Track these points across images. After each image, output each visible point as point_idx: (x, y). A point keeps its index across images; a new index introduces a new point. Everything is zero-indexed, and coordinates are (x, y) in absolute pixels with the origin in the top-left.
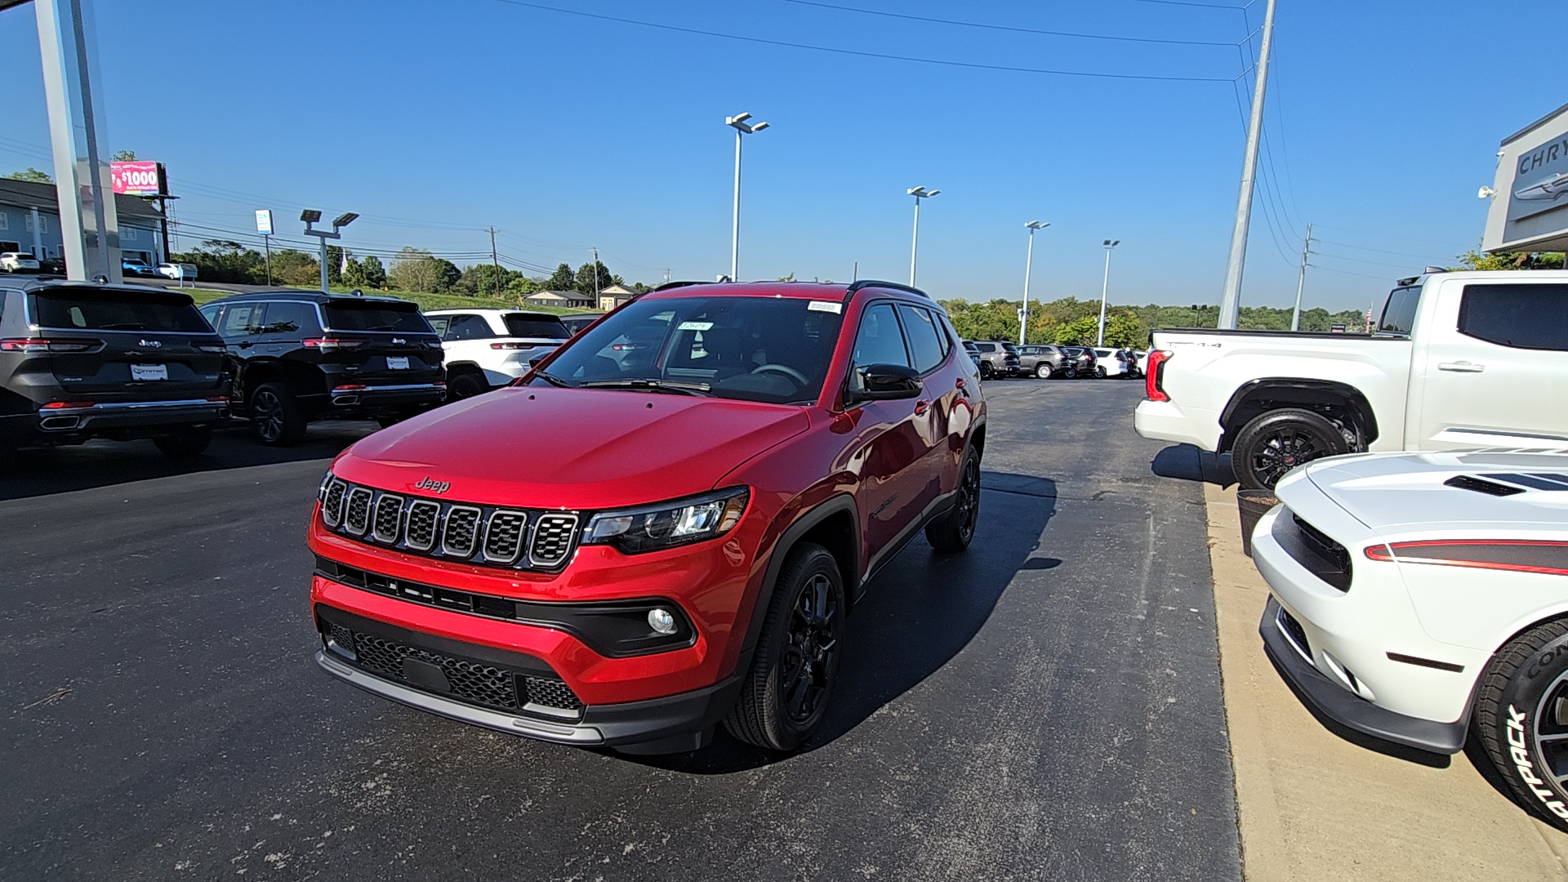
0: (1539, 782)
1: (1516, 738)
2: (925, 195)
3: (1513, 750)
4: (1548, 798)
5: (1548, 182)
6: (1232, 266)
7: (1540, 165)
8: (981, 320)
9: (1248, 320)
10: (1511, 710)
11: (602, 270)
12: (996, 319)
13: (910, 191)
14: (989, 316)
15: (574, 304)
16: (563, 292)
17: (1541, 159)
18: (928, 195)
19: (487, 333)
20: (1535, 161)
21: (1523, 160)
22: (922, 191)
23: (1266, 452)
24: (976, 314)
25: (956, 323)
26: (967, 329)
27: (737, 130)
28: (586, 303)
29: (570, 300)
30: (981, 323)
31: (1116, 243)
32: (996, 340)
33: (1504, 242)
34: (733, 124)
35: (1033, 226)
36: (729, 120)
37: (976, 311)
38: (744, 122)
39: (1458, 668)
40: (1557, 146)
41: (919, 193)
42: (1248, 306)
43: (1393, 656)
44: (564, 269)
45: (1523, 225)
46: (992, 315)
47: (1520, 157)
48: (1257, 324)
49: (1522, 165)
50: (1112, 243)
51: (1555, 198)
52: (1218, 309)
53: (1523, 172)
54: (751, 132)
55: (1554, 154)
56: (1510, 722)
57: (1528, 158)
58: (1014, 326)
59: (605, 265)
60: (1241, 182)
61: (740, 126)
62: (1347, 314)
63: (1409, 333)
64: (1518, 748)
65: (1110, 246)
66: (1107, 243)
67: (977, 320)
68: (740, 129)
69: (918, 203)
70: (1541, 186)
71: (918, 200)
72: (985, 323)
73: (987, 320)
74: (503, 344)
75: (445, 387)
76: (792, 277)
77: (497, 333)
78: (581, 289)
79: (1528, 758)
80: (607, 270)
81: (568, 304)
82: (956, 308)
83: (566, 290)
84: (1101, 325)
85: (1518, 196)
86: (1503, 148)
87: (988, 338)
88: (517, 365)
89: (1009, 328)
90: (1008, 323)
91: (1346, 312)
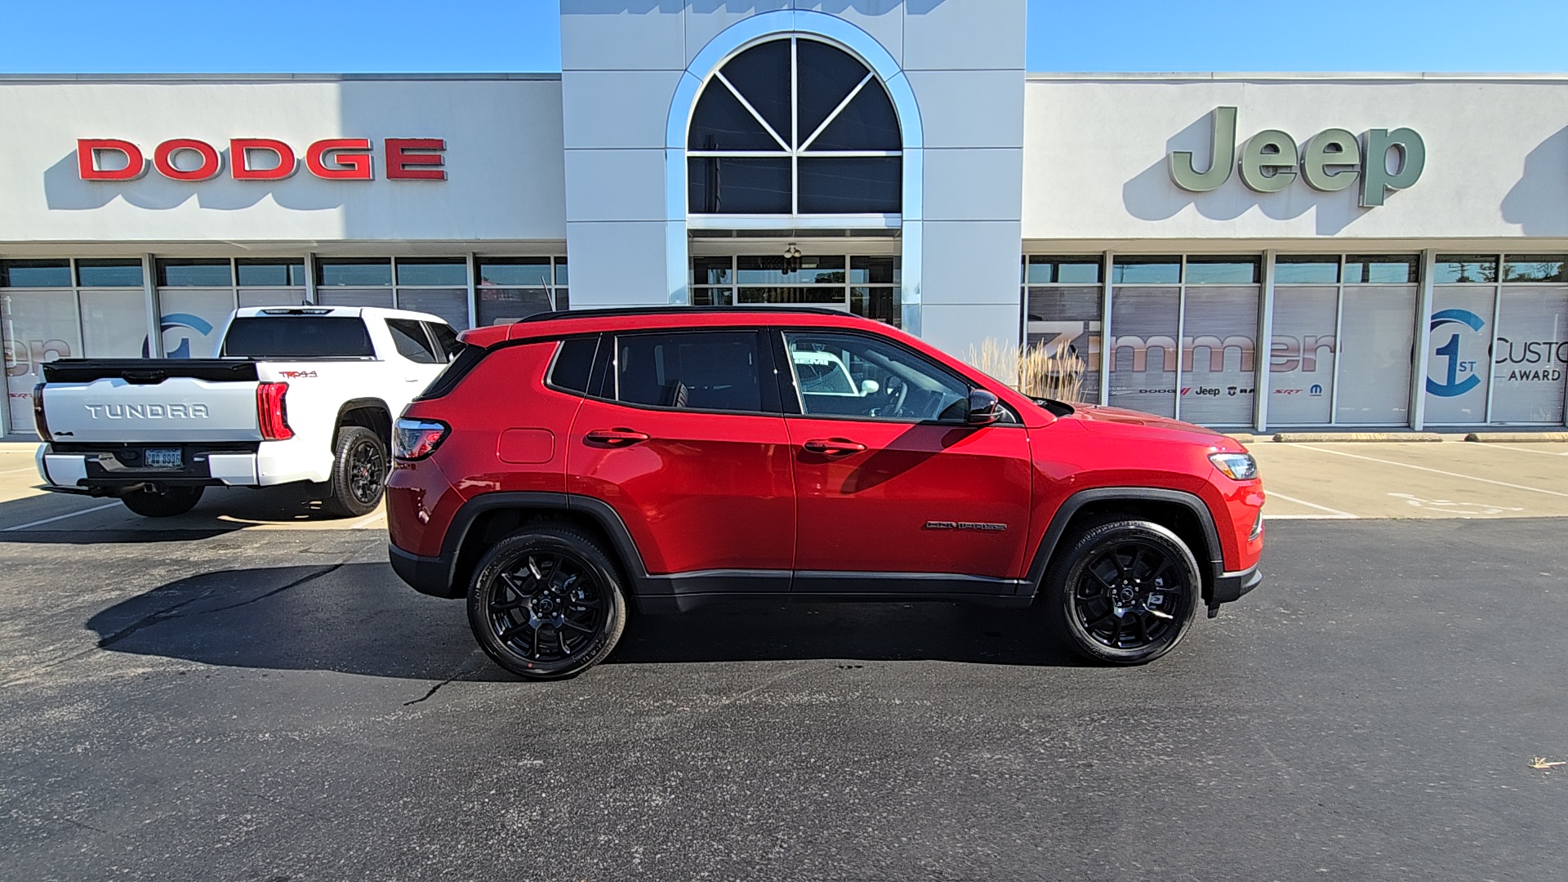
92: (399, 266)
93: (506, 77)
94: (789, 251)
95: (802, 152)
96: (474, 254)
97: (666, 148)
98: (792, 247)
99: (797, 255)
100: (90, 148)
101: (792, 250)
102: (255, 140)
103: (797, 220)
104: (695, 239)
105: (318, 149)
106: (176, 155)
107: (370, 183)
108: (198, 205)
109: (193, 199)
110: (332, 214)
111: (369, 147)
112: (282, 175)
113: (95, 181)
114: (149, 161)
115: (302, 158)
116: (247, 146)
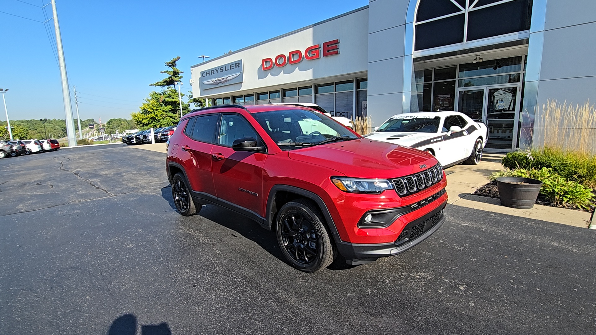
5: (214, 80)
6: (66, 102)
7: (209, 75)
9: (51, 125)
17: (209, 73)
20: (207, 74)
21: (202, 73)
31: (6, 90)
33: (201, 95)
40: (214, 71)
42: (49, 119)
48: (55, 126)
50: (4, 90)
51: (217, 84)
52: (65, 120)
53: (203, 77)
55: (213, 73)
57: (204, 73)
62: (89, 120)
70: (211, 81)
84: (9, 130)
85: (204, 83)
86: (193, 68)
91: (88, 119)
92: (336, 85)
93: (358, 10)
94: (476, 59)
95: (471, 9)
96: (356, 78)
97: (405, 24)
98: (478, 57)
99: (481, 61)
100: (265, 61)
101: (478, 59)
102: (294, 51)
103: (466, 44)
104: (425, 61)
105: (308, 50)
106: (280, 59)
107: (319, 59)
108: (283, 73)
109: (282, 72)
110: (310, 71)
111: (319, 47)
112: (299, 61)
113: (265, 70)
114: (274, 63)
115: (304, 54)
116: (292, 54)
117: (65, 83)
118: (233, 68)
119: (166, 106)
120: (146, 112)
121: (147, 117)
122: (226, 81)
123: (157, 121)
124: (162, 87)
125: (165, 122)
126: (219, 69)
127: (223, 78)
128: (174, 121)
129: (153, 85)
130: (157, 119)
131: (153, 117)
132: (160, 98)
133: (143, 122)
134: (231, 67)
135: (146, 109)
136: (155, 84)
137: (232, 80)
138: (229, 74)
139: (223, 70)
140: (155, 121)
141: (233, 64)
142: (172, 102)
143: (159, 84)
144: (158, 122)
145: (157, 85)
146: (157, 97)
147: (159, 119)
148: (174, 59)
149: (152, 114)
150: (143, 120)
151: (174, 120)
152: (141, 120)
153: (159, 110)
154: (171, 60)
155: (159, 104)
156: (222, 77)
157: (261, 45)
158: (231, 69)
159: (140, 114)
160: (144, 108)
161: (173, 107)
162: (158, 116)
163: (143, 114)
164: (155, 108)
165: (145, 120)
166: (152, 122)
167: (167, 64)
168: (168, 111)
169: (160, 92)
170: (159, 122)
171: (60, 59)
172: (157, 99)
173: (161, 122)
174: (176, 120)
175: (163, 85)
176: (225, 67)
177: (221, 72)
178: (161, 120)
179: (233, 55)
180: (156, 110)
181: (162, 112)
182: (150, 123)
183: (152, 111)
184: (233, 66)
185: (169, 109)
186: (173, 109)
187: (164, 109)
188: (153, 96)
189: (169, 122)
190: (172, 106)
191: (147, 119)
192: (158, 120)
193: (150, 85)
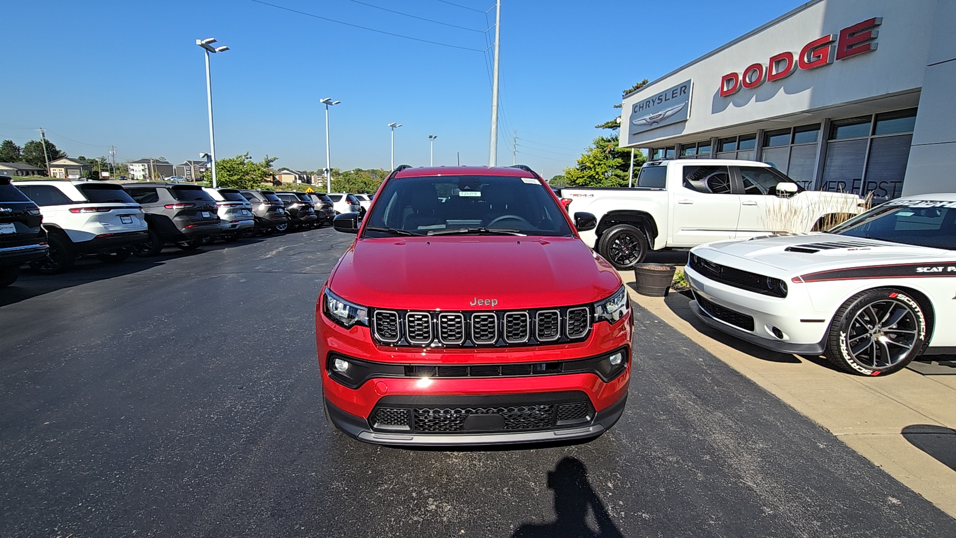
0: (849, 358)
1: (843, 343)
2: (331, 104)
3: (842, 348)
4: (852, 363)
5: (647, 117)
7: (643, 109)
8: (351, 182)
10: (841, 333)
11: (50, 146)
12: (360, 181)
13: (322, 101)
14: (355, 179)
15: (25, 174)
16: (11, 164)
17: (643, 107)
18: (333, 104)
19: (65, 200)
20: (640, 108)
21: (635, 106)
22: (330, 101)
23: (614, 246)
24: (347, 178)
25: (336, 184)
26: (344, 187)
27: (205, 50)
28: (36, 172)
29: (19, 170)
30: (351, 183)
31: (435, 137)
32: (363, 193)
33: (629, 144)
34: (202, 45)
35: (393, 126)
36: (199, 42)
37: (347, 176)
38: (210, 45)
39: (822, 321)
40: (649, 101)
41: (327, 102)
43: (802, 321)
44: (8, 144)
45: (635, 136)
46: (357, 178)
47: (633, 105)
49: (635, 108)
50: (433, 137)
51: (651, 125)
53: (635, 112)
54: (215, 52)
55: (648, 105)
56: (841, 338)
57: (637, 106)
58: (371, 185)
59: (51, 142)
60: (492, 106)
61: (208, 47)
63: (664, 187)
64: (843, 347)
65: (432, 139)
66: (431, 137)
67: (348, 181)
68: (207, 49)
69: (327, 109)
70: (644, 119)
71: (327, 107)
72: (353, 183)
73: (354, 181)
74: (81, 209)
75: (48, 246)
76: (247, 154)
77: (74, 199)
78: (28, 161)
79: (846, 350)
80: (53, 146)
81: (17, 173)
82: (334, 174)
83: (13, 162)
85: (634, 123)
86: (624, 100)
87: (357, 192)
88: (99, 225)
89: (368, 186)
90: (367, 183)
100: (728, 79)
102: (780, 54)
105: (810, 48)
107: (828, 66)
108: (755, 101)
109: (754, 98)
110: (807, 93)
111: (831, 40)
112: (786, 74)
113: (725, 97)
114: (741, 80)
115: (798, 59)
116: (776, 60)
117: (494, 127)
118: (676, 96)
119: (614, 158)
120: (583, 168)
121: (583, 175)
122: (663, 119)
123: (596, 181)
124: (614, 129)
125: (609, 183)
126: (657, 99)
127: (660, 113)
128: (621, 183)
129: (601, 127)
130: (598, 178)
131: (592, 175)
132: (608, 146)
133: (577, 182)
134: (673, 94)
135: (584, 162)
136: (603, 126)
137: (672, 117)
138: (668, 107)
139: (661, 99)
140: (593, 181)
141: (677, 89)
142: (624, 152)
143: (610, 124)
144: (598, 183)
145: (606, 127)
146: (603, 144)
147: (599, 178)
148: (637, 84)
149: (591, 171)
150: (578, 179)
151: (622, 181)
152: (575, 179)
153: (602, 166)
154: (633, 87)
155: (605, 156)
156: (658, 112)
157: (726, 50)
158: (673, 97)
159: (576, 170)
160: (582, 162)
161: (623, 162)
162: (599, 174)
163: (580, 171)
164: (596, 162)
165: (580, 179)
166: (590, 182)
167: (625, 93)
168: (615, 167)
169: (609, 138)
170: (600, 183)
171: (494, 96)
172: (603, 147)
173: (602, 184)
174: (625, 181)
175: (614, 126)
176: (666, 94)
177: (658, 103)
178: (603, 181)
179: (680, 72)
180: (599, 164)
181: (606, 168)
182: (588, 183)
183: (592, 166)
184: (677, 93)
185: (617, 164)
186: (623, 164)
187: (610, 164)
188: (598, 143)
189: (614, 183)
190: (622, 159)
191: (584, 179)
192: (598, 180)
193: (596, 127)
